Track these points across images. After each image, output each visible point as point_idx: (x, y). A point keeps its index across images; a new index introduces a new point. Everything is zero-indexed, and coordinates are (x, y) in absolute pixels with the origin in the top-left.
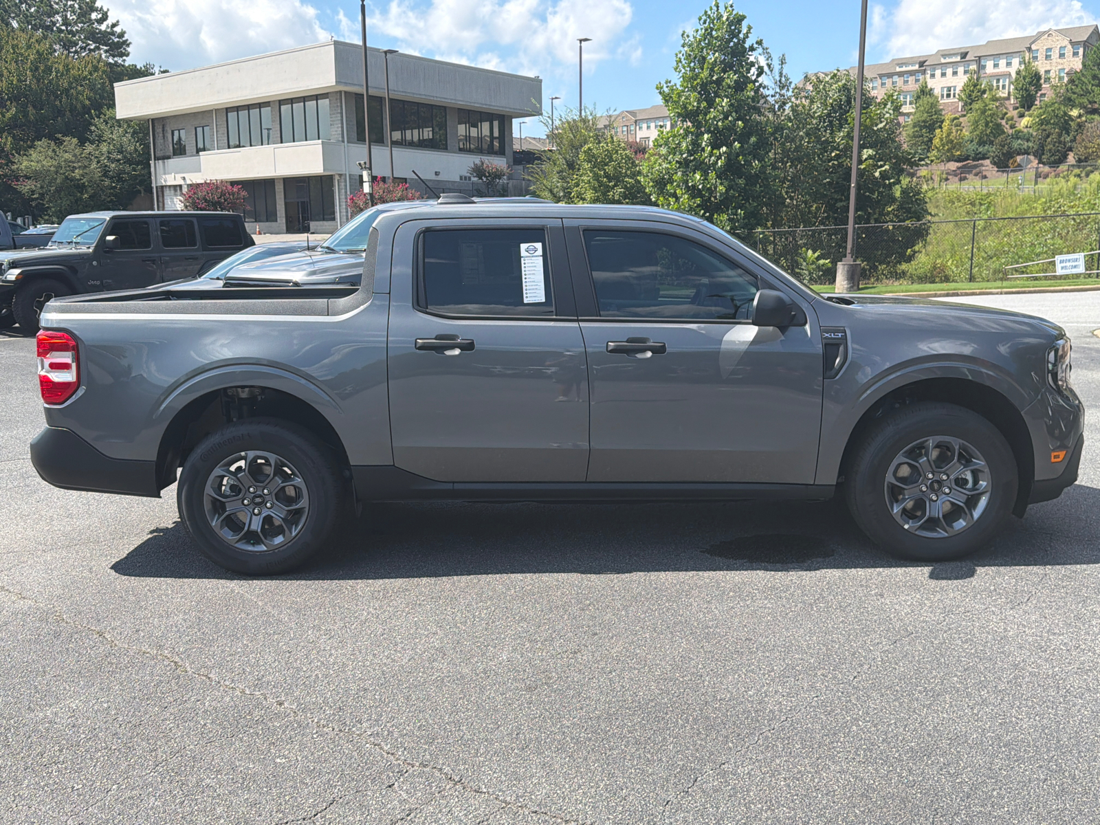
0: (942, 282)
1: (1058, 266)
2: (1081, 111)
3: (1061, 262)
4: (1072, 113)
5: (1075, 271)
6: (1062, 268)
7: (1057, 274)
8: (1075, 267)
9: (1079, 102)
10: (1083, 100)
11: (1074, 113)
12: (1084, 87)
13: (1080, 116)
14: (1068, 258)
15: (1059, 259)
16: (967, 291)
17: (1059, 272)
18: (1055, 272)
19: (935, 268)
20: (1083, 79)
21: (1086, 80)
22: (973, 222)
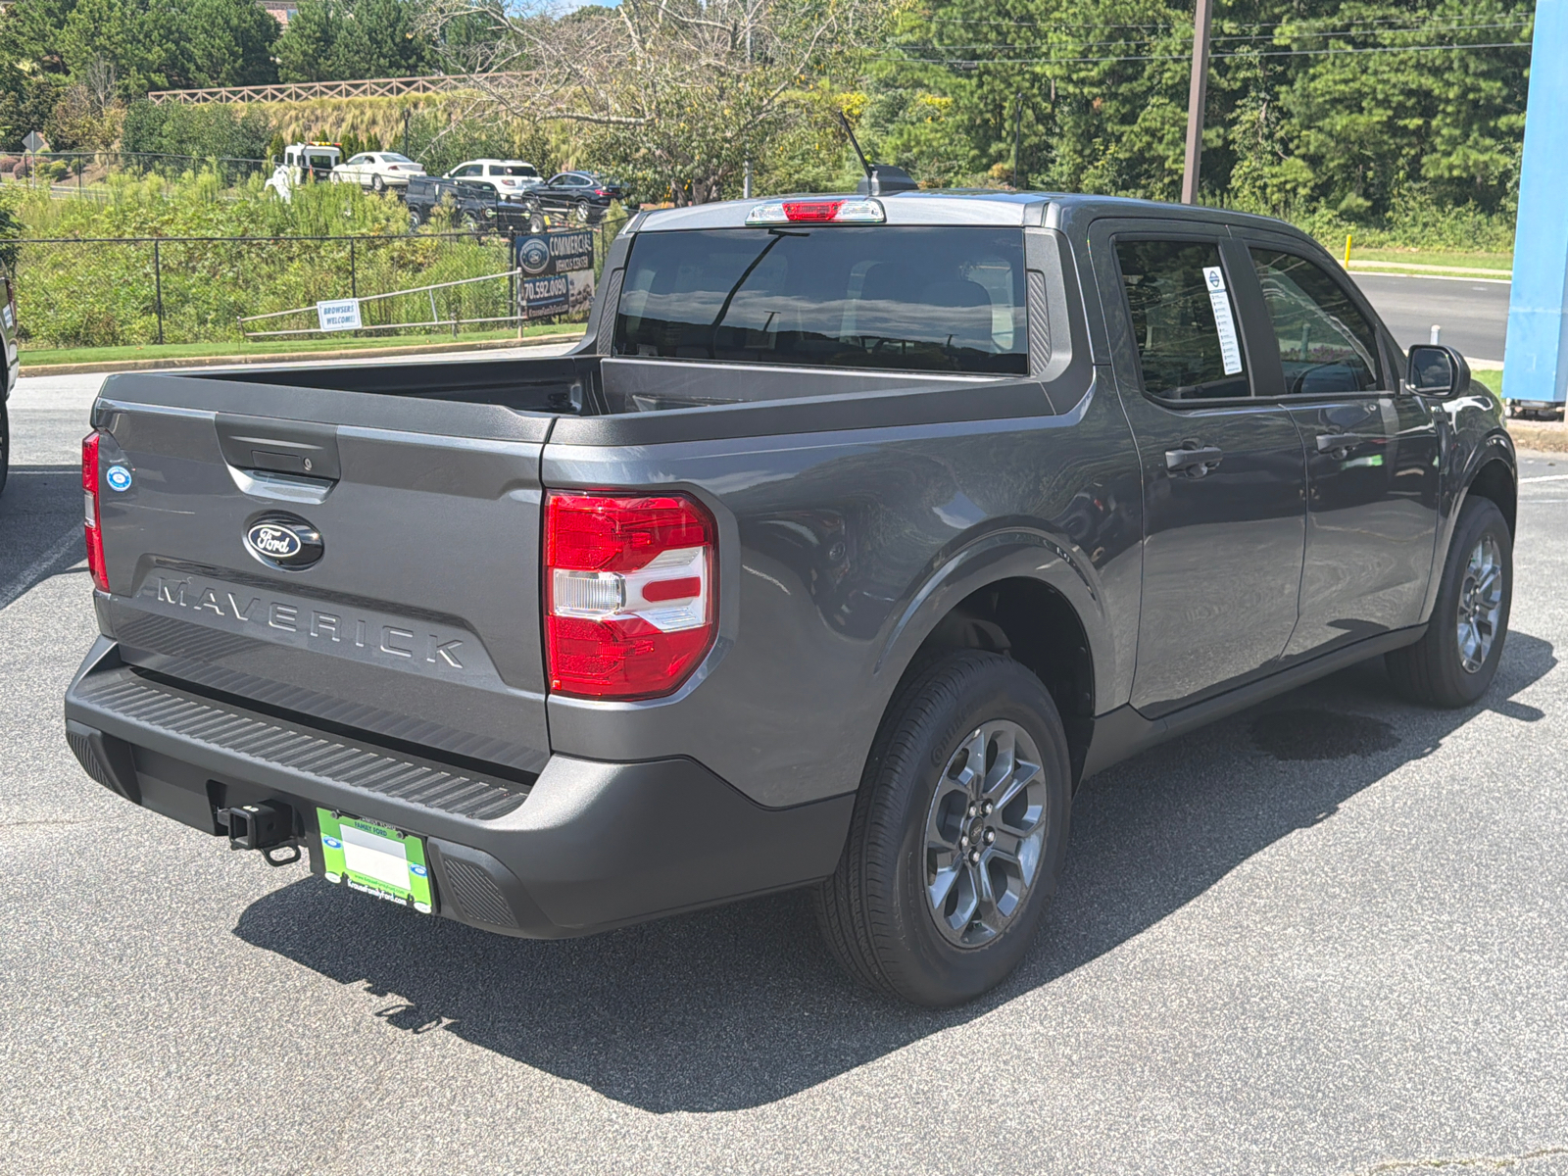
0: (106, 344)
1: (323, 318)
2: (35, 64)
3: (327, 311)
4: (21, 66)
5: (347, 326)
6: (329, 321)
7: (322, 330)
8: (348, 319)
9: (30, 50)
10: (36, 48)
11: (25, 66)
12: (34, 26)
13: (34, 73)
14: (336, 306)
15: (323, 307)
16: (190, 359)
17: (325, 327)
18: (319, 327)
19: (91, 320)
20: (30, 11)
21: (36, 15)
22: (153, 243)
